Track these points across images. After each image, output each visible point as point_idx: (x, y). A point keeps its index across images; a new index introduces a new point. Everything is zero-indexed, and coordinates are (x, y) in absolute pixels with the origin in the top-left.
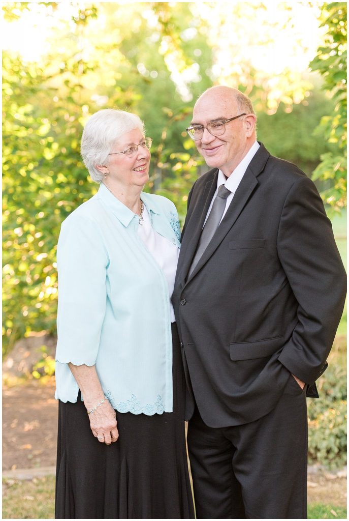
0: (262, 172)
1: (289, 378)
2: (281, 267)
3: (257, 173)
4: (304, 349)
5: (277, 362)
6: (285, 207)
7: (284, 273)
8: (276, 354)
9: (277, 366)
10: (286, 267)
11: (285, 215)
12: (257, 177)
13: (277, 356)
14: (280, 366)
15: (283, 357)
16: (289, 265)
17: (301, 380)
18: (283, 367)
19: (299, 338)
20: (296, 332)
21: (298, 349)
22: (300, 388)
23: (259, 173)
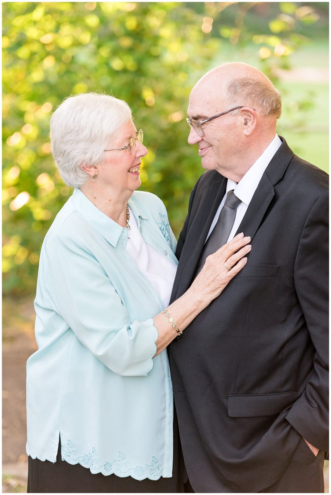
0: (281, 180)
1: (299, 442)
2: (298, 302)
3: (275, 181)
4: (319, 406)
5: (285, 421)
6: (306, 227)
7: (301, 309)
8: (284, 411)
9: (285, 428)
10: (304, 304)
11: (305, 236)
12: (275, 186)
13: (286, 414)
14: (288, 428)
15: (292, 415)
16: (307, 300)
17: (314, 445)
18: (292, 428)
19: (314, 393)
20: (311, 384)
21: (312, 406)
22: (313, 454)
23: (277, 181)
